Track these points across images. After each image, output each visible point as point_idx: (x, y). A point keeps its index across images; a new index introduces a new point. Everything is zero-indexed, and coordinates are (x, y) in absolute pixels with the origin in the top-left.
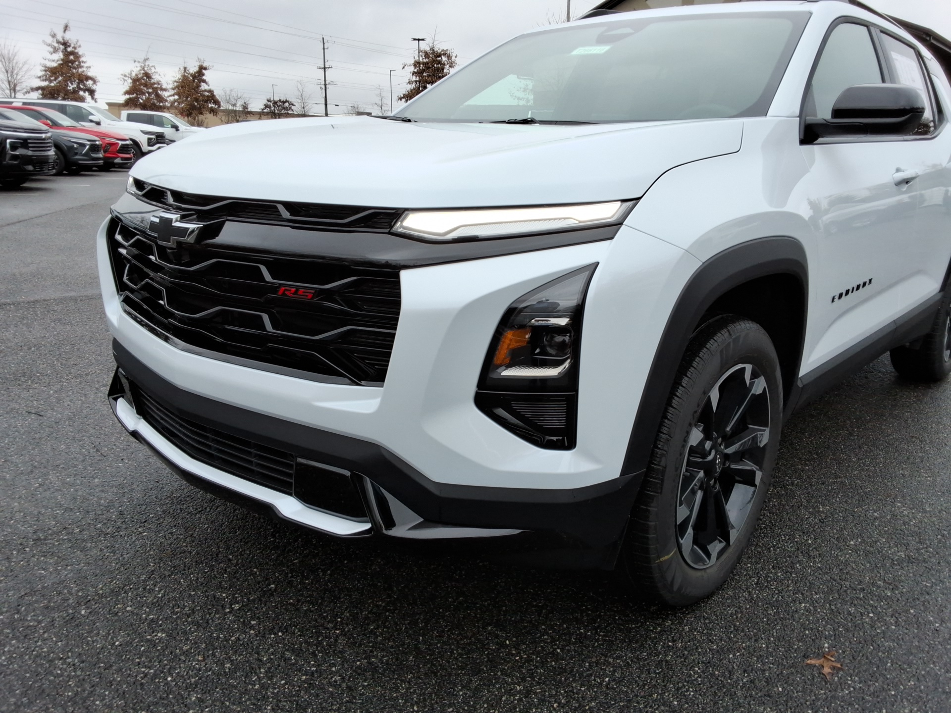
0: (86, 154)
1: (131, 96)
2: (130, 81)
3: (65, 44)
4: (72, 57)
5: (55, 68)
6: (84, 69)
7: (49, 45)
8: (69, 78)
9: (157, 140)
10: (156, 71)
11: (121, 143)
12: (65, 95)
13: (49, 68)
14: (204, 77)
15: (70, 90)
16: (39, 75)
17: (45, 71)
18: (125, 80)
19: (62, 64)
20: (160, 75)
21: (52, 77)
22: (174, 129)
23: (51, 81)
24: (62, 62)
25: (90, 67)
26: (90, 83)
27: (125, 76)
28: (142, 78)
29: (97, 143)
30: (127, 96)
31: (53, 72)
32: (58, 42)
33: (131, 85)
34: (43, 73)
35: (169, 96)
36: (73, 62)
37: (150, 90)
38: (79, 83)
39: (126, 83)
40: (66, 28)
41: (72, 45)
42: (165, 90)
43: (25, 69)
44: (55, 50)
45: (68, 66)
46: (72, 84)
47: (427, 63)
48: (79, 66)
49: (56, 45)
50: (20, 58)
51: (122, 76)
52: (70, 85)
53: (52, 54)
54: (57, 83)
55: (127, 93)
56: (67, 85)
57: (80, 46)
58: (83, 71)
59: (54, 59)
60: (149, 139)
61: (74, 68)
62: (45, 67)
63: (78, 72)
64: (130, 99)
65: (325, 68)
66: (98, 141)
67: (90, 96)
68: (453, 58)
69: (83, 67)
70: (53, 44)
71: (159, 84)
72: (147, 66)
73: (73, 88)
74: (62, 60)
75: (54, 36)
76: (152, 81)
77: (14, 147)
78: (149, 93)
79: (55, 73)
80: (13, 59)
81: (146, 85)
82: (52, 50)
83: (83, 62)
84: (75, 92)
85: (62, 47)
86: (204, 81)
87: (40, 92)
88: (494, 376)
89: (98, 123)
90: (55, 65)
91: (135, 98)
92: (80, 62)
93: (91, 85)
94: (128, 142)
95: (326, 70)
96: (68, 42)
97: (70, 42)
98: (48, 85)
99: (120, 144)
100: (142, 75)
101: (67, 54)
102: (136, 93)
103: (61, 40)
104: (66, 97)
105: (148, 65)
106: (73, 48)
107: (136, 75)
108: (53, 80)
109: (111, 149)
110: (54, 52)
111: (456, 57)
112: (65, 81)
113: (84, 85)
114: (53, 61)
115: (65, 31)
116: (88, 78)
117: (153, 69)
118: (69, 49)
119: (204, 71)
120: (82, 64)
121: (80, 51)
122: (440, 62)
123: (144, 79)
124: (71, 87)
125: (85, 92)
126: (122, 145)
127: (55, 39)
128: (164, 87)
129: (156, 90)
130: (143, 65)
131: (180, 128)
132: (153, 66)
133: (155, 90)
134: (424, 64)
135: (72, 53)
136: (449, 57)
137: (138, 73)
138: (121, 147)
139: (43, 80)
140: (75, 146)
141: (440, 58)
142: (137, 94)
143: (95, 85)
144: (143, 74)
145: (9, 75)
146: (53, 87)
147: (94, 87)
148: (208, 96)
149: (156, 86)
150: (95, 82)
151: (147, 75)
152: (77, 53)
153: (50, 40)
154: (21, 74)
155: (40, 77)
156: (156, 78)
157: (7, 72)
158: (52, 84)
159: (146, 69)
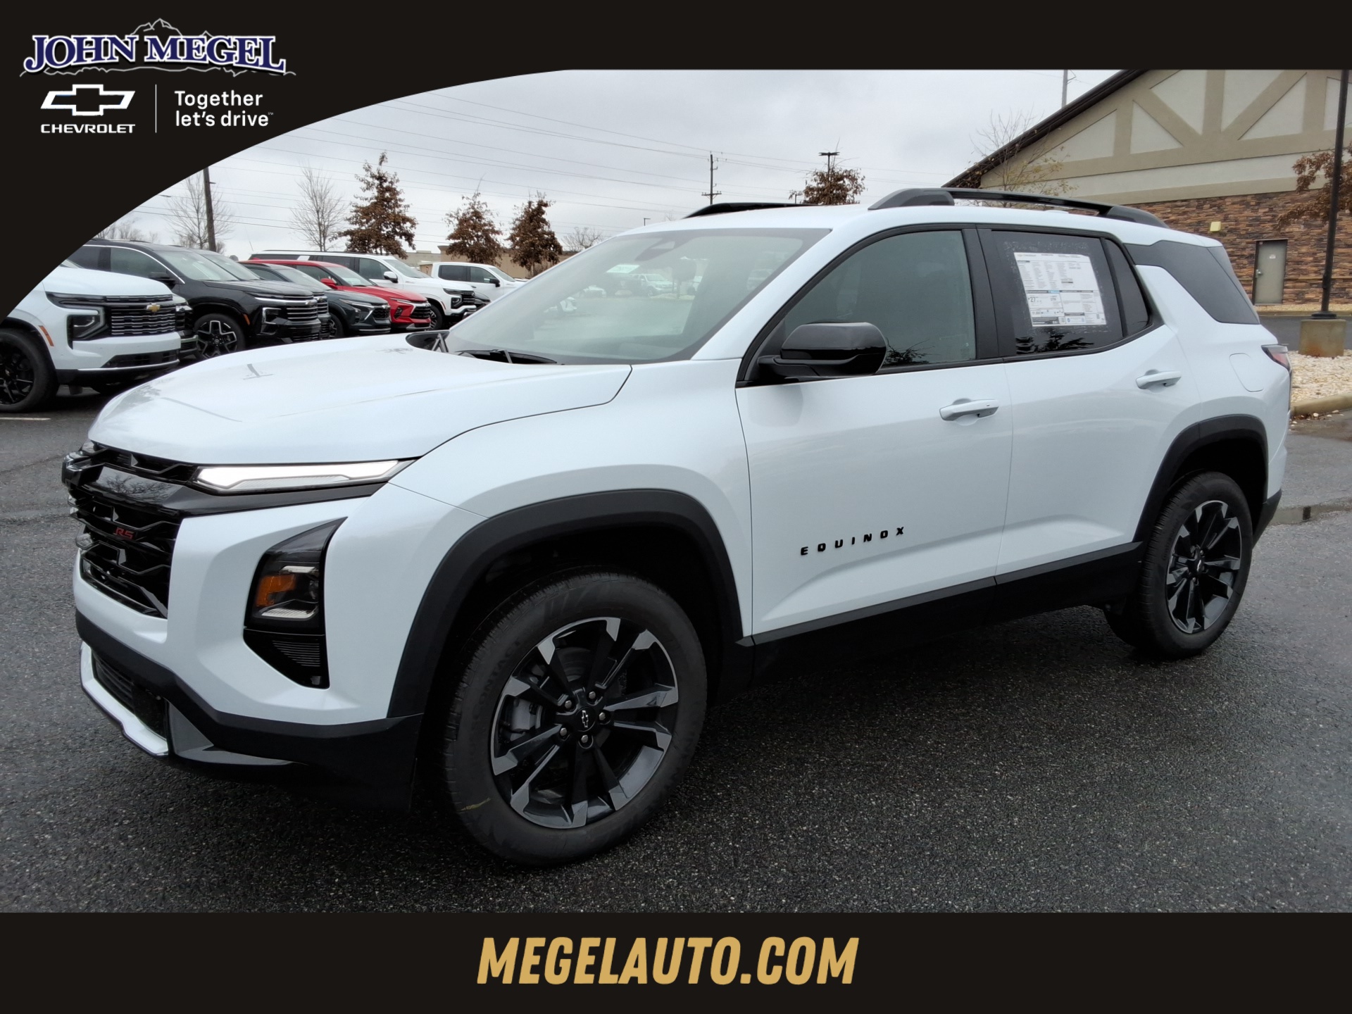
0: (370, 320)
1: (457, 241)
2: (456, 222)
3: (381, 178)
4: (387, 194)
5: (368, 208)
6: (401, 209)
7: (362, 180)
8: (382, 221)
9: (463, 300)
10: (488, 209)
11: (415, 305)
12: (377, 241)
13: (361, 208)
14: (544, 216)
15: (384, 234)
16: (348, 218)
17: (356, 211)
18: (450, 221)
19: (375, 203)
20: (492, 214)
21: (363, 219)
22: (494, 285)
23: (362, 224)
24: (376, 201)
25: (408, 206)
26: (408, 224)
27: (451, 216)
28: (471, 218)
29: (384, 307)
30: (452, 241)
31: (365, 212)
32: (373, 176)
33: (456, 227)
34: (354, 214)
35: (503, 241)
36: (388, 200)
37: (480, 234)
38: (394, 226)
39: (451, 225)
40: (383, 159)
41: (389, 180)
42: (498, 233)
43: (338, 208)
44: (369, 186)
45: (383, 205)
46: (387, 228)
47: (823, 189)
48: (396, 205)
49: (370, 180)
50: (333, 195)
51: (447, 217)
52: (384, 229)
53: (364, 191)
54: (369, 226)
55: (451, 237)
56: (381, 229)
57: (398, 181)
58: (401, 211)
59: (366, 197)
60: (453, 300)
61: (390, 208)
62: (357, 207)
63: (394, 213)
64: (455, 245)
65: (712, 195)
66: (385, 304)
67: (407, 243)
68: (859, 181)
69: (400, 206)
70: (366, 178)
71: (490, 225)
72: (477, 203)
73: (387, 232)
74: (376, 198)
75: (368, 169)
76: (483, 221)
77: (270, 316)
78: (477, 236)
79: (367, 215)
80: (325, 198)
81: (474, 227)
82: (365, 186)
83: (400, 200)
84: (389, 237)
85: (377, 182)
86: (544, 221)
87: (349, 237)
88: (256, 616)
89: (395, 281)
90: (366, 204)
91: (460, 243)
92: (396, 200)
93: (408, 229)
94: (424, 305)
95: (714, 196)
96: (384, 176)
97: (386, 176)
98: (359, 229)
99: (415, 307)
100: (470, 214)
101: (382, 190)
102: (463, 237)
103: (376, 174)
104: (378, 243)
105: (479, 202)
106: (389, 183)
107: (464, 214)
108: (364, 223)
109: (404, 313)
110: (367, 189)
111: (862, 179)
112: (379, 223)
113: (401, 228)
114: (366, 199)
115: (380, 164)
116: (405, 220)
117: (484, 206)
118: (385, 185)
119: (544, 208)
120: (399, 202)
121: (398, 187)
122: (841, 188)
123: (473, 220)
124: (385, 231)
125: (401, 238)
126: (417, 307)
127: (369, 173)
128: (496, 229)
129: (488, 232)
130: (473, 202)
131: (500, 283)
132: (485, 203)
133: (486, 233)
134: (818, 189)
135: (389, 189)
136: (853, 179)
137: (466, 212)
138: (415, 310)
139: (353, 224)
140: (357, 310)
141: (841, 182)
142: (464, 239)
143: (413, 229)
144: (472, 213)
145: (320, 216)
146: (364, 231)
147: (412, 231)
148: (547, 240)
149: (486, 228)
150: (413, 224)
151: (477, 215)
152: (395, 189)
153: (363, 174)
154: (333, 214)
155: (349, 219)
156: (487, 218)
157: (318, 212)
158: (363, 228)
159: (476, 207)
